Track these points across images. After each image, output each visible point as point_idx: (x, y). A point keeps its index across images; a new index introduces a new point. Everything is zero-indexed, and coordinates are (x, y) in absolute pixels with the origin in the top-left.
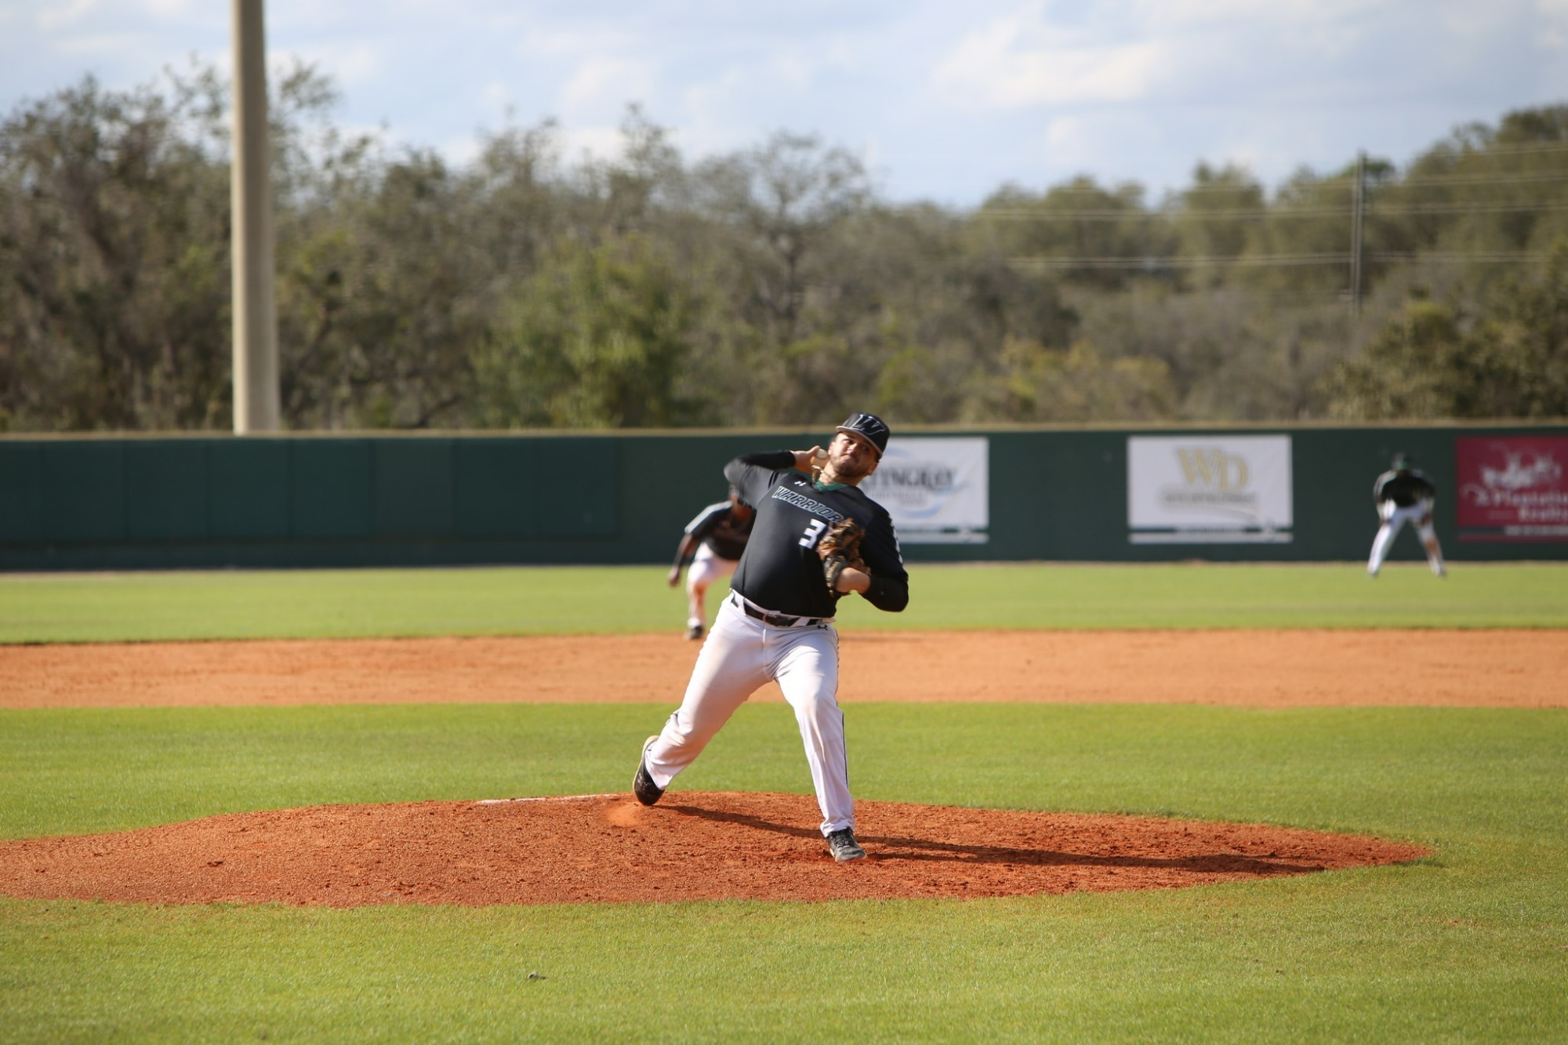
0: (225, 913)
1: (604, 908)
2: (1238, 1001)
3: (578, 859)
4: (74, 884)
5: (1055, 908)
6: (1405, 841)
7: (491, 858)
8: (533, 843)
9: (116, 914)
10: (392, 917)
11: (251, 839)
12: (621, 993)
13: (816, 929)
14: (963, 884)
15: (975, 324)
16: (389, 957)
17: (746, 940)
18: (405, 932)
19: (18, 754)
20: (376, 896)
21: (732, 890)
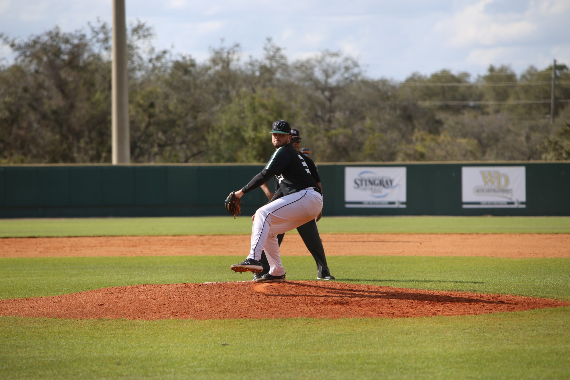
0: (104, 323)
1: (252, 320)
2: (500, 353)
3: (242, 304)
4: (45, 312)
5: (429, 321)
6: (568, 301)
7: (208, 303)
8: (224, 298)
9: (62, 323)
10: (169, 324)
11: (115, 296)
12: (258, 350)
13: (334, 328)
14: (393, 313)
15: (402, 126)
16: (168, 338)
17: (307, 333)
18: (174, 329)
19: (25, 272)
20: (163, 316)
21: (302, 315)
